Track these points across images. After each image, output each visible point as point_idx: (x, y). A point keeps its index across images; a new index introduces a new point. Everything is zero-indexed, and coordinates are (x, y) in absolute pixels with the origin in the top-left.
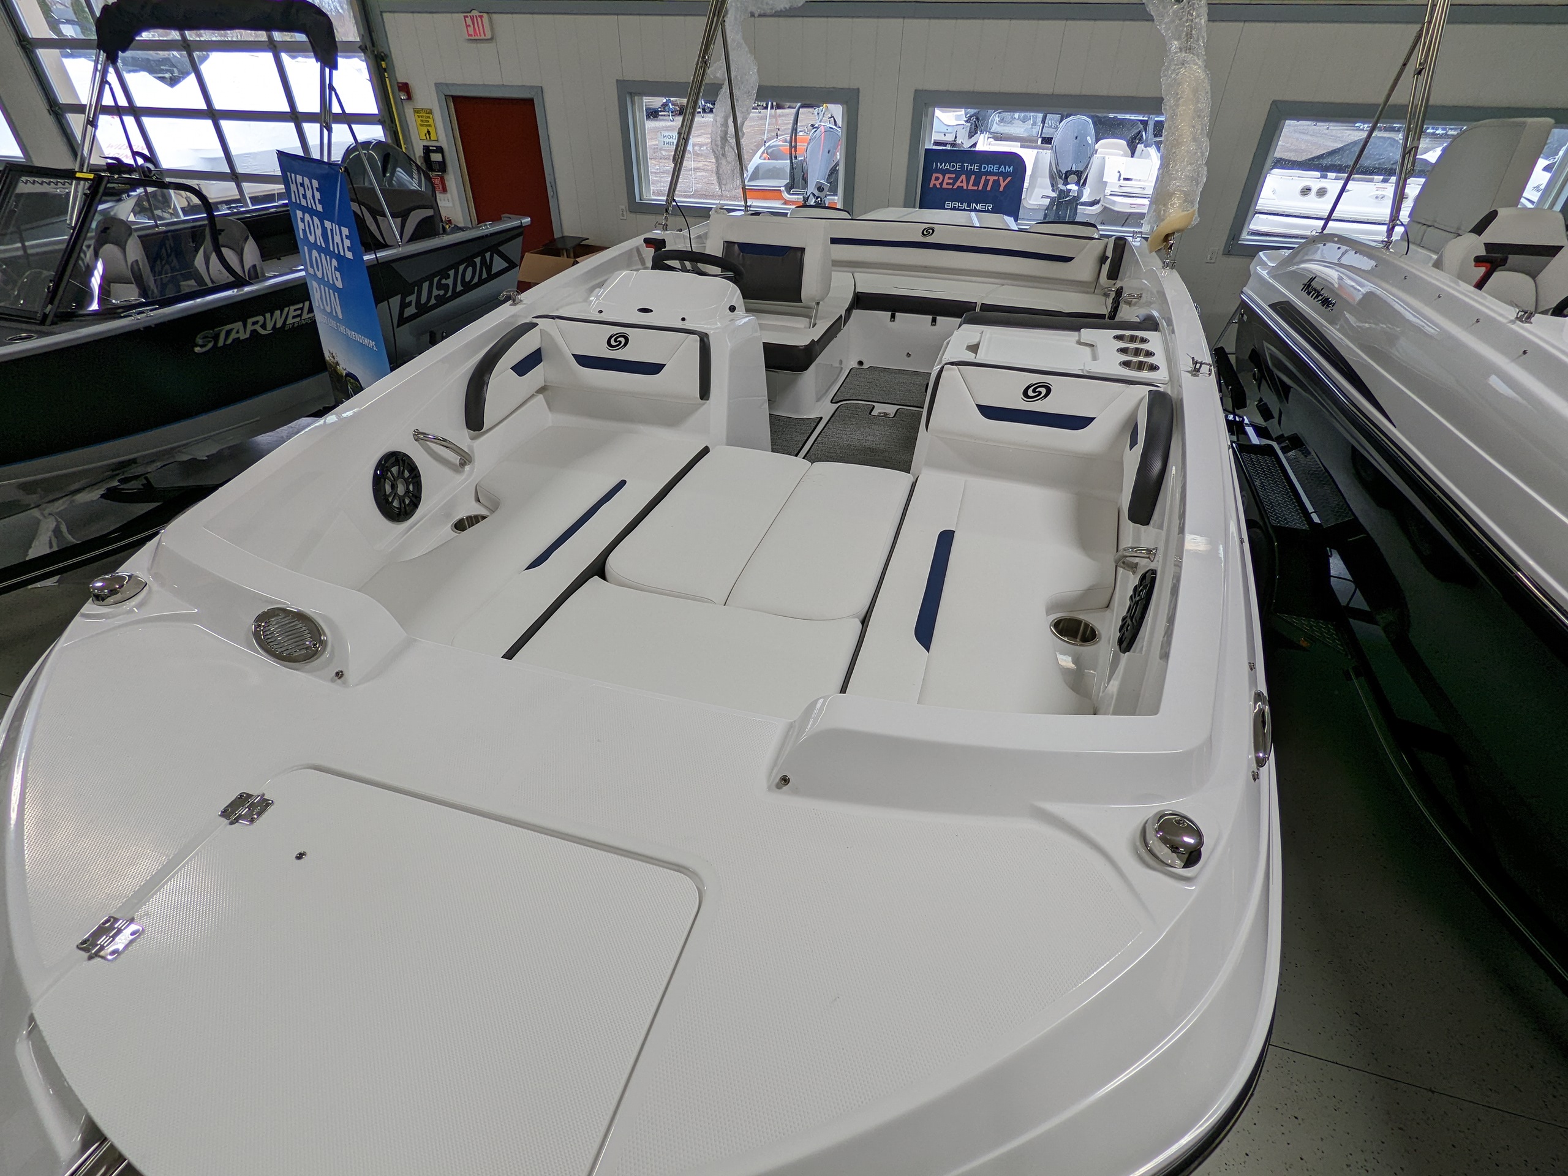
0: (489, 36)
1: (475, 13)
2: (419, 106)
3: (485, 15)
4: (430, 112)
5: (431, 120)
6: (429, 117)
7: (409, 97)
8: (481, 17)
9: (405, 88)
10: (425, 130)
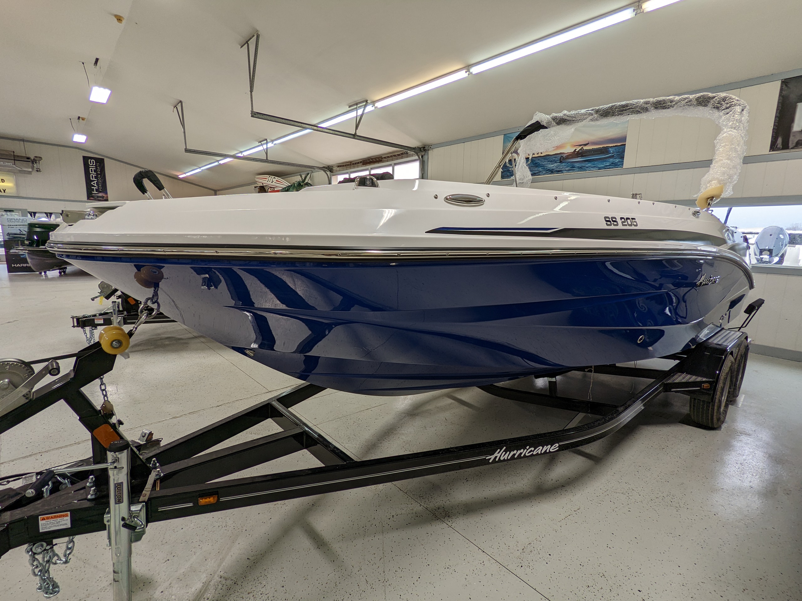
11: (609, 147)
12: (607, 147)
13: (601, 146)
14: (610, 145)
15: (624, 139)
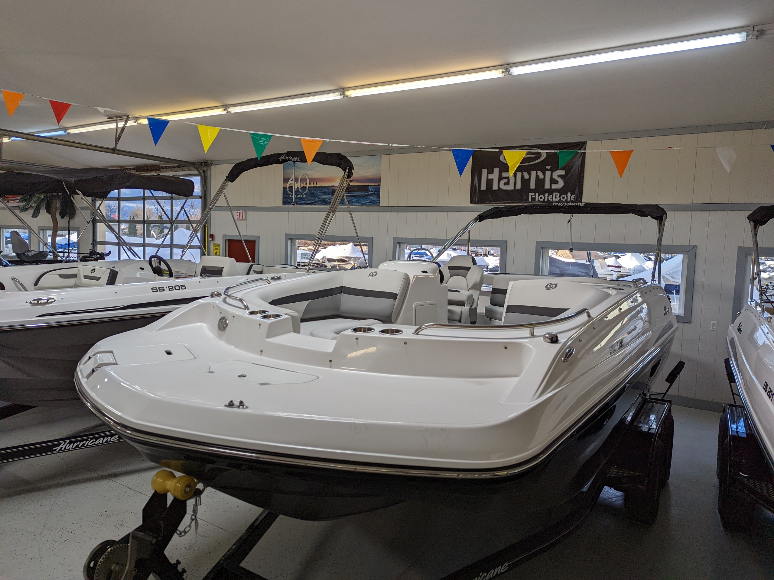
0: (244, 219)
1: (241, 211)
2: (216, 243)
3: (244, 212)
4: (219, 245)
5: (218, 249)
6: (218, 247)
7: (213, 240)
8: (242, 212)
9: (212, 236)
10: (215, 251)
11: (368, 185)
12: (367, 185)
13: (363, 184)
14: (370, 184)
15: (379, 180)
